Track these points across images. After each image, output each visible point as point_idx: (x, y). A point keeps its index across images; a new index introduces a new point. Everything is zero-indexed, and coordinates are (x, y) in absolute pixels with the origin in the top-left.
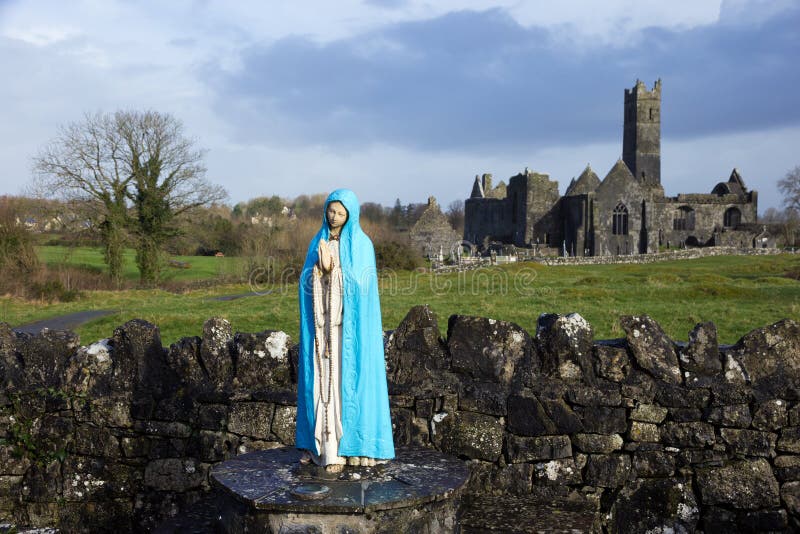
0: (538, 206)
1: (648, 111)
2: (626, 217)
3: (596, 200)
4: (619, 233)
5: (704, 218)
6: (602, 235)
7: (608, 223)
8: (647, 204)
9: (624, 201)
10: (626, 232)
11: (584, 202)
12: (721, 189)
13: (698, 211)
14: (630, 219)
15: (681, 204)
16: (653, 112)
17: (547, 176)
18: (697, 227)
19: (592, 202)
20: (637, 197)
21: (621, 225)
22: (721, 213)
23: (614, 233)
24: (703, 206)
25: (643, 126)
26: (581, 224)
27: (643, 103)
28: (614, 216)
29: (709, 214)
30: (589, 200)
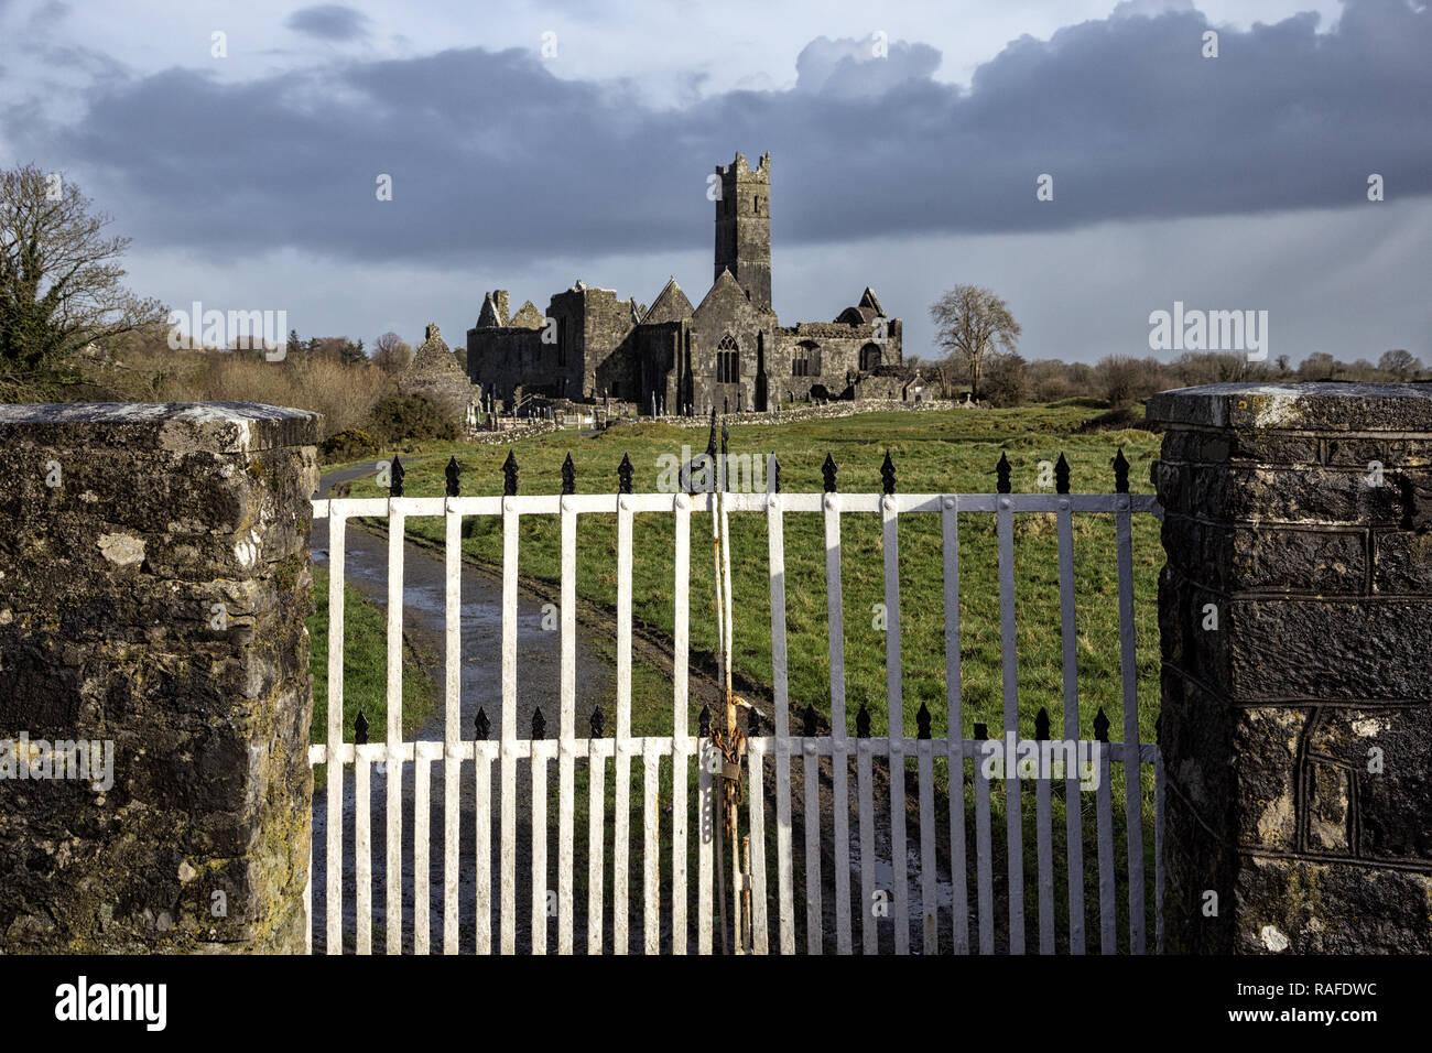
0: (602, 340)
1: (752, 200)
2: (736, 356)
3: (694, 331)
4: (727, 381)
5: (832, 359)
6: (704, 383)
7: (711, 365)
8: (764, 336)
9: (733, 334)
10: (736, 380)
11: (676, 334)
12: (850, 317)
13: (826, 349)
14: (741, 359)
15: (803, 338)
16: (760, 202)
17: (614, 295)
18: (824, 372)
19: (688, 333)
20: (751, 326)
21: (729, 369)
22: (856, 352)
23: (719, 380)
24: (831, 340)
25: (745, 221)
26: (672, 367)
27: (746, 187)
28: (720, 354)
29: (840, 353)
30: (683, 331)
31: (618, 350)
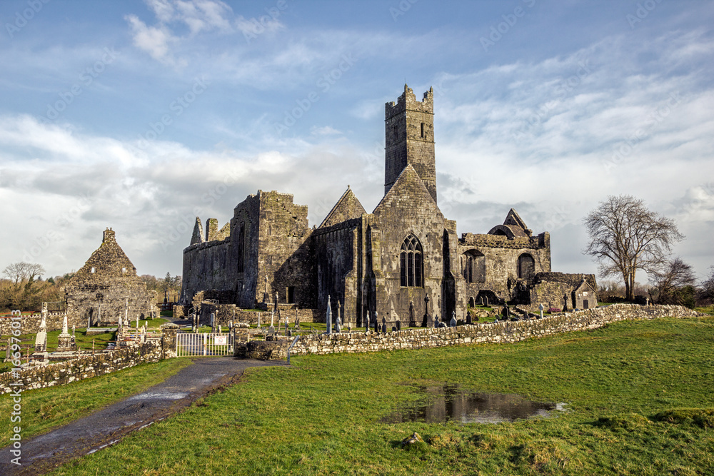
2: (420, 257)
3: (375, 227)
4: (411, 284)
6: (387, 286)
7: (394, 267)
8: (450, 236)
9: (417, 233)
10: (420, 283)
11: (355, 231)
14: (426, 261)
17: (291, 197)
19: (369, 229)
20: (435, 225)
21: (412, 272)
23: (403, 283)
26: (351, 268)
28: (403, 255)
30: (364, 227)
31: (295, 255)
